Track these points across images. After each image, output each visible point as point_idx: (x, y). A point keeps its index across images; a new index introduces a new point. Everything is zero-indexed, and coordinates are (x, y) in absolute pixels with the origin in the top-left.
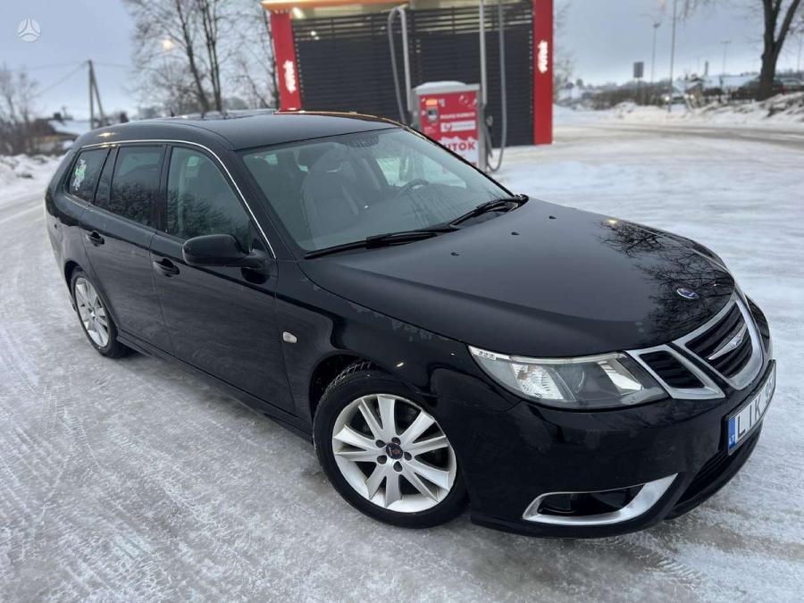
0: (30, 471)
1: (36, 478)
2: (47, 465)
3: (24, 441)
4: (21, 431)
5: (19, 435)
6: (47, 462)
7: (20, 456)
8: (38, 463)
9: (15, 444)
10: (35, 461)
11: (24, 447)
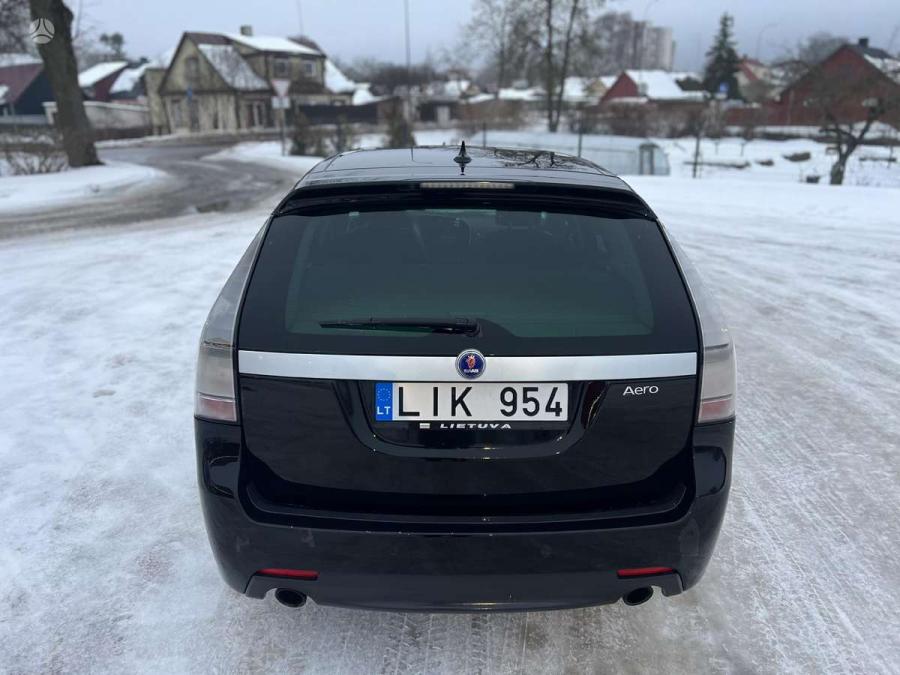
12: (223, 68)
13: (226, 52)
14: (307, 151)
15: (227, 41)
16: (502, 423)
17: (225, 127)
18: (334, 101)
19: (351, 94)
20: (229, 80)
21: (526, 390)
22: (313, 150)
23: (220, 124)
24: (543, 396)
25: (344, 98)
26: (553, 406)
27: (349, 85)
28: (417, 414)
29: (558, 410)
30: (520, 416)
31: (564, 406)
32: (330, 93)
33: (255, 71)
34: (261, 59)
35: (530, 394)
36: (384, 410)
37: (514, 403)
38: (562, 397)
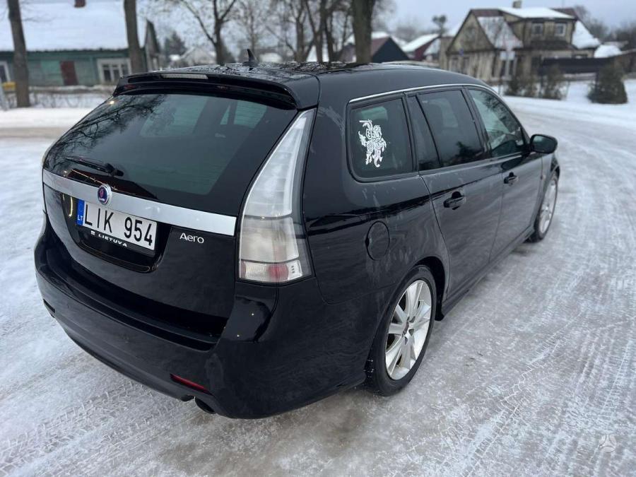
0: (614, 344)
1: (616, 338)
2: (601, 339)
3: (591, 367)
4: (583, 374)
5: (588, 374)
6: (599, 340)
7: (607, 359)
8: (604, 345)
9: (599, 370)
10: (603, 347)
11: (597, 362)
12: (490, 34)
13: (494, 21)
14: (519, 93)
15: (500, 13)
16: (124, 242)
17: (481, 76)
18: (576, 55)
19: (593, 49)
20: (492, 41)
21: (137, 222)
22: (523, 92)
23: (478, 75)
24: (144, 227)
25: (587, 52)
26: (148, 237)
27: (594, 42)
28: (90, 224)
29: (150, 241)
30: (132, 240)
31: (153, 239)
32: (575, 48)
33: (515, 34)
34: (520, 26)
35: (139, 225)
36: (80, 218)
37: (130, 230)
38: (153, 232)
